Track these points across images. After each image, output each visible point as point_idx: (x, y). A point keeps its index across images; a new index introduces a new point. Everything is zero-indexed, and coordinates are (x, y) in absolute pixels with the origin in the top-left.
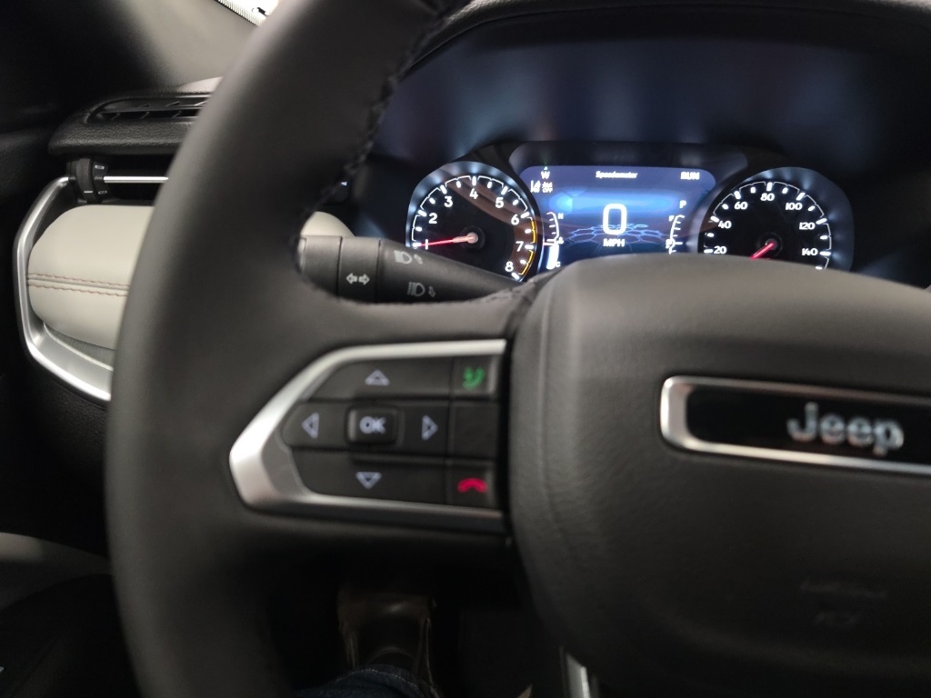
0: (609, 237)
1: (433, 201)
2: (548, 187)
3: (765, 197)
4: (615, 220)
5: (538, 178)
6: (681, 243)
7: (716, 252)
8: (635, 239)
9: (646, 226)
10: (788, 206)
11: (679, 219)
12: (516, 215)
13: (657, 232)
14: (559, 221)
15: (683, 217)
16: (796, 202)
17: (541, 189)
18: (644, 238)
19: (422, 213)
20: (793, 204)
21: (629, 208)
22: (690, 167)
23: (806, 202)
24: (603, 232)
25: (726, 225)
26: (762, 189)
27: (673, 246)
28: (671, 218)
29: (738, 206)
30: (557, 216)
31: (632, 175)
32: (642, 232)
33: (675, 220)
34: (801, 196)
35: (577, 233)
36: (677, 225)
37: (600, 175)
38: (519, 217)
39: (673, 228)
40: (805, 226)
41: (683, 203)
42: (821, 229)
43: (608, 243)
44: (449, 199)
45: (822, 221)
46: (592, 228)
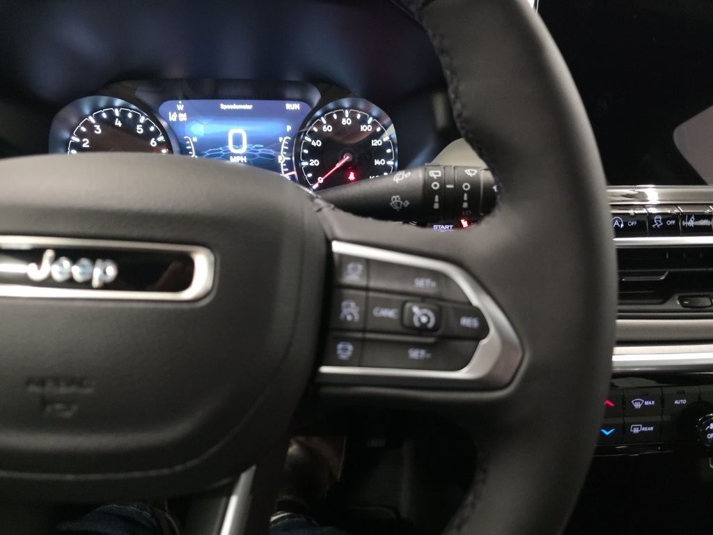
0: (234, 155)
1: (84, 129)
2: (183, 117)
3: (344, 122)
4: (238, 142)
5: (175, 110)
6: (289, 159)
7: (311, 164)
8: (255, 156)
9: (262, 146)
10: (363, 128)
11: (287, 140)
12: (153, 139)
13: (271, 150)
14: (194, 143)
15: (290, 138)
16: (367, 125)
17: (178, 118)
18: (261, 155)
19: (76, 139)
20: (365, 126)
21: (246, 132)
22: (292, 100)
23: (374, 125)
24: (229, 151)
25: (318, 143)
26: (341, 115)
27: (284, 161)
28: (281, 139)
29: (325, 129)
30: (192, 139)
31: (249, 107)
32: (260, 150)
33: (283, 141)
34: (370, 120)
35: (209, 152)
36: (285, 145)
37: (224, 107)
38: (156, 140)
39: (283, 147)
40: (375, 143)
41: (289, 128)
42: (386, 145)
43: (233, 160)
44: (98, 127)
45: (386, 139)
46: (221, 149)
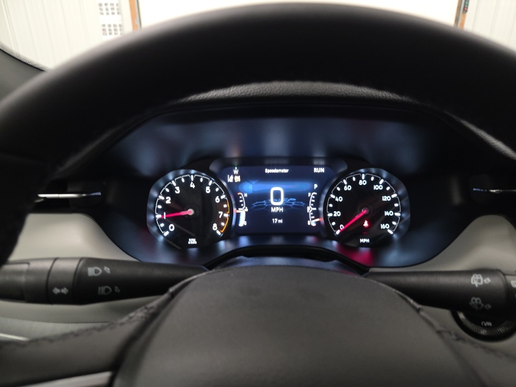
0: (274, 206)
1: (168, 190)
2: (238, 179)
3: (361, 183)
4: (277, 196)
5: (231, 173)
6: (315, 209)
7: (335, 215)
8: (289, 207)
9: (295, 199)
10: (376, 187)
11: (314, 195)
12: (218, 197)
13: (302, 203)
14: (245, 198)
15: (316, 194)
16: (379, 185)
17: (234, 180)
18: (294, 206)
19: (161, 198)
20: (377, 186)
21: (285, 190)
22: (318, 166)
23: (385, 185)
24: (271, 203)
25: (340, 199)
26: (359, 178)
27: (311, 211)
28: (309, 194)
29: (346, 188)
30: (244, 196)
31: (286, 171)
32: (293, 203)
33: (312, 195)
34: (382, 181)
35: (256, 205)
36: (313, 199)
37: (267, 171)
38: (220, 198)
39: (311, 200)
40: (385, 198)
41: (316, 186)
42: (394, 201)
43: (273, 210)
44: (178, 188)
45: (394, 196)
46: (264, 202)
